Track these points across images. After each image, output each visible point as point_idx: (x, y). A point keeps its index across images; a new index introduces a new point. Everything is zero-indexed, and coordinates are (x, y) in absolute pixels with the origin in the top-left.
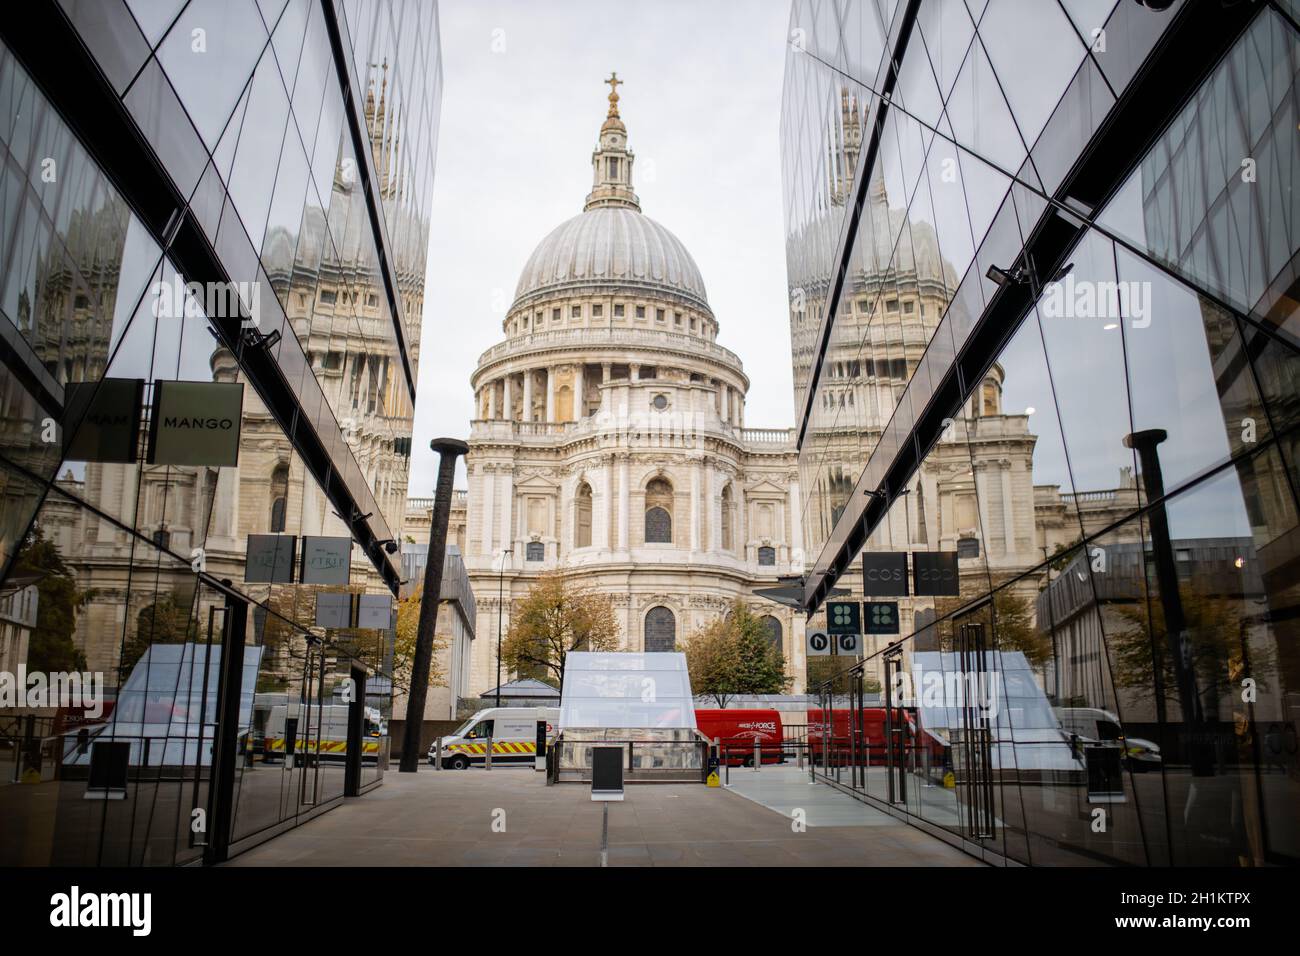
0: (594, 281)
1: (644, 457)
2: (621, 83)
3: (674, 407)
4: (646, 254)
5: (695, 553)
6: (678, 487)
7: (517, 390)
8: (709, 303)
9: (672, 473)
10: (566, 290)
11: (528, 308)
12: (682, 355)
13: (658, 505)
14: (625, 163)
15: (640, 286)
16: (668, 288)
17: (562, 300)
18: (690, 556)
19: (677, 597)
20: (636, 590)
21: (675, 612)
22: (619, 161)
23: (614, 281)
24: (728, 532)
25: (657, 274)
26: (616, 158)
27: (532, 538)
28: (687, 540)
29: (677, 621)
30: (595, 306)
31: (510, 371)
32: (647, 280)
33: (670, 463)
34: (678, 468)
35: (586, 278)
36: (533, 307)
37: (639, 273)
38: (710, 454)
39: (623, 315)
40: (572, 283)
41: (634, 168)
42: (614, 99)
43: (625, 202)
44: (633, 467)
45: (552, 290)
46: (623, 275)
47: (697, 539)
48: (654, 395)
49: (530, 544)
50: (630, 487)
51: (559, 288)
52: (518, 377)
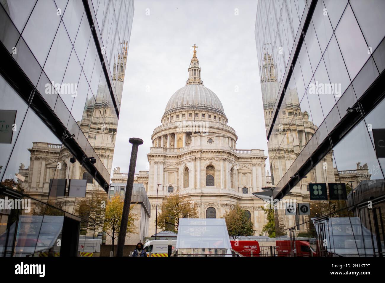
0: (189, 106)
1: (205, 159)
2: (197, 47)
3: (215, 142)
4: (205, 98)
5: (222, 189)
6: (216, 168)
7: (165, 140)
8: (225, 113)
9: (214, 163)
10: (180, 109)
11: (169, 115)
12: (216, 129)
13: (210, 174)
15: (203, 107)
16: (212, 108)
17: (179, 112)
18: (221, 190)
19: (216, 204)
20: (203, 201)
21: (216, 209)
22: (197, 70)
23: (195, 106)
24: (233, 183)
25: (209, 104)
26: (196, 70)
27: (170, 185)
28: (219, 185)
29: (217, 212)
30: (189, 114)
31: (163, 134)
32: (205, 106)
33: (214, 160)
34: (217, 162)
35: (187, 105)
36: (170, 114)
37: (203, 104)
38: (227, 157)
39: (198, 117)
40: (182, 107)
41: (201, 72)
42: (195, 52)
43: (199, 82)
44: (202, 162)
45: (176, 109)
46: (198, 104)
47: (223, 185)
48: (209, 139)
49: (169, 187)
50: (201, 168)
51: (178, 108)
52: (166, 136)
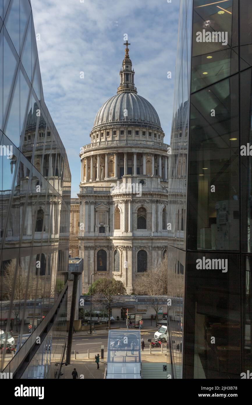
0: (121, 122)
1: (137, 201)
2: (130, 44)
3: (146, 184)
4: (139, 111)
5: (153, 232)
6: (148, 211)
7: (95, 160)
8: (161, 127)
9: (146, 206)
10: (111, 125)
11: (98, 131)
13: (141, 216)
14: (131, 75)
15: (137, 123)
16: (146, 124)
17: (110, 129)
18: (152, 233)
19: (147, 247)
20: (135, 245)
21: (147, 252)
22: (129, 74)
23: (128, 122)
24: (165, 223)
25: (143, 118)
26: (128, 74)
27: (101, 225)
28: (151, 228)
29: (148, 254)
30: (121, 131)
31: (92, 154)
32: (139, 121)
33: (145, 203)
34: (148, 204)
35: (118, 121)
36: (100, 131)
37: (136, 119)
38: (158, 199)
39: (131, 134)
40: (113, 123)
41: (135, 76)
42: (127, 50)
43: (132, 90)
44: (133, 204)
45: (106, 125)
46: (131, 120)
47: (154, 228)
48: (140, 180)
49: (100, 227)
50: (132, 211)
51: (109, 124)
52: (95, 157)
